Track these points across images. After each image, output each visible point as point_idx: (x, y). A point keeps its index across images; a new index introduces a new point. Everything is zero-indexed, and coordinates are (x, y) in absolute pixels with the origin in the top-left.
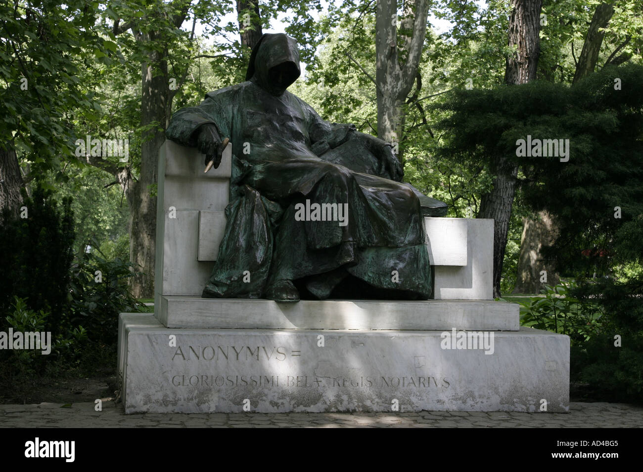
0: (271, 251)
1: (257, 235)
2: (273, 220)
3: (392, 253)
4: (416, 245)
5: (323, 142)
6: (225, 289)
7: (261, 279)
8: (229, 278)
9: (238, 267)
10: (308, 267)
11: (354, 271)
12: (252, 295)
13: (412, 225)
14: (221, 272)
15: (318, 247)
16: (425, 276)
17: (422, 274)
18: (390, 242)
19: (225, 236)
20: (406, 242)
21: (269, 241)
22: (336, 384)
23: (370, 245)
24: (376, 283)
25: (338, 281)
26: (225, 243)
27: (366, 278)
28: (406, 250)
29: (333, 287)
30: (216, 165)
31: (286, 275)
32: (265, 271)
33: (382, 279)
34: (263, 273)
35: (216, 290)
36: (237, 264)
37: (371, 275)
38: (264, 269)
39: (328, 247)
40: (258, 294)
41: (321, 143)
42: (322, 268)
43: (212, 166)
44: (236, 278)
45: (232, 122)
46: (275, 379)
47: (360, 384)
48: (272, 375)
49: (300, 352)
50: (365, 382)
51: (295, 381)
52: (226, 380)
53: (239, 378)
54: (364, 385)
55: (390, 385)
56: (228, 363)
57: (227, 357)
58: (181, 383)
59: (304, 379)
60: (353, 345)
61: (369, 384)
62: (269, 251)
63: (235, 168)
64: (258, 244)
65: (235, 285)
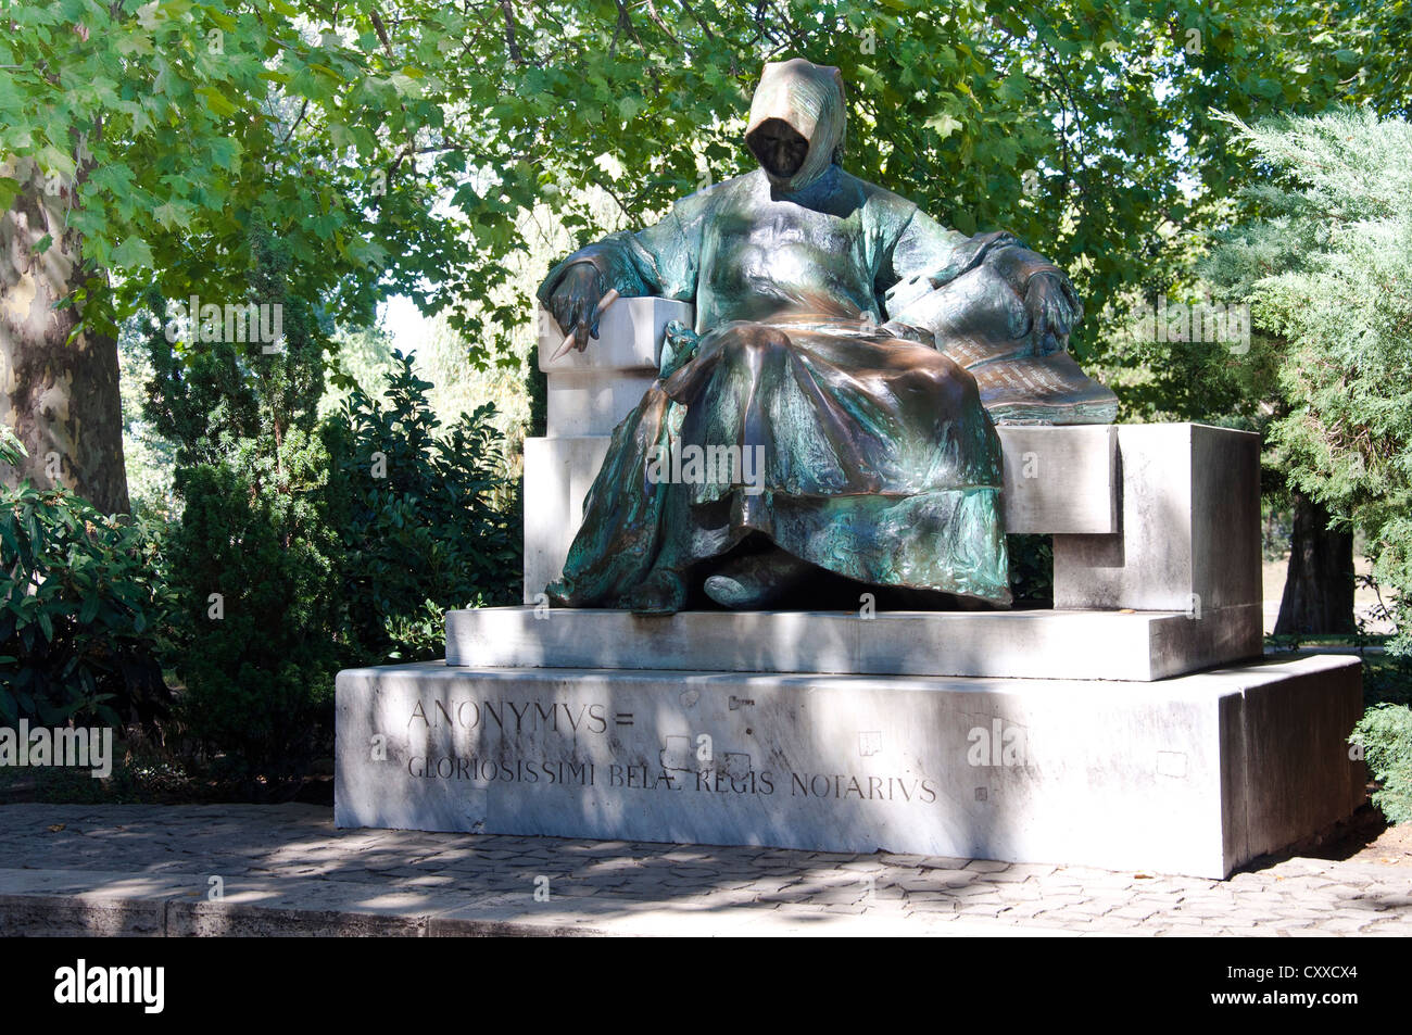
0: (654, 512)
1: (629, 481)
3: (895, 509)
4: (951, 489)
5: (919, 277)
11: (797, 548)
13: (944, 444)
15: (699, 500)
17: (972, 553)
18: (888, 485)
20: (928, 483)
21: (652, 493)
22: (702, 785)
23: (829, 492)
24: (856, 574)
27: (828, 564)
28: (926, 502)
30: (580, 344)
31: (667, 559)
32: (641, 554)
33: (872, 565)
34: (636, 555)
37: (840, 557)
38: (637, 549)
41: (914, 280)
44: (588, 568)
45: (699, 255)
46: (588, 770)
47: (749, 786)
48: (581, 759)
49: (631, 715)
50: (759, 783)
51: (625, 776)
52: (500, 768)
53: (523, 766)
54: (757, 788)
55: (809, 791)
56: (503, 736)
57: (501, 725)
58: (424, 772)
59: (640, 772)
60: (734, 705)
61: (765, 787)
62: (648, 511)
63: (667, 347)
64: (631, 498)
65: (586, 580)
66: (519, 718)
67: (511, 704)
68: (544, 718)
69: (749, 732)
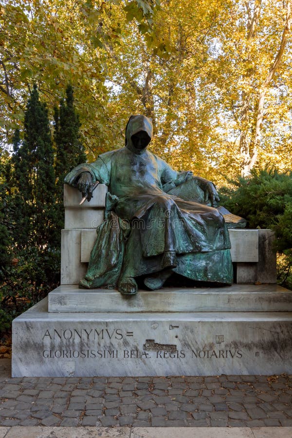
0: (122, 257)
1: (112, 246)
2: (125, 235)
3: (204, 256)
4: (222, 250)
5: (171, 182)
6: (91, 283)
7: (115, 276)
8: (94, 276)
9: (100, 268)
10: (143, 269)
11: (176, 270)
12: (110, 287)
13: (218, 236)
14: (90, 272)
16: (228, 271)
17: (226, 270)
18: (203, 249)
19: (94, 246)
20: (214, 248)
21: (121, 251)
22: (159, 356)
23: (188, 251)
24: (193, 278)
25: (167, 276)
26: (94, 251)
27: (185, 275)
28: (214, 254)
29: (164, 281)
30: (89, 199)
31: (130, 274)
32: (117, 271)
33: (197, 274)
34: (116, 272)
35: (86, 284)
36: (99, 266)
37: (189, 272)
38: (116, 270)
39: (156, 254)
40: (113, 286)
41: (170, 183)
42: (153, 269)
43: (85, 200)
44: (98, 276)
45: (111, 172)
46: (115, 352)
47: (176, 356)
48: (113, 349)
49: (132, 333)
50: (180, 354)
51: (129, 354)
52: (80, 353)
53: (90, 352)
54: (179, 356)
55: (198, 356)
56: (81, 341)
57: (81, 337)
58: (49, 356)
59: (136, 352)
60: (171, 328)
61: (182, 356)
62: (120, 256)
63: (108, 201)
64: (113, 252)
65: (97, 280)
66: (88, 335)
67: (85, 330)
68: (98, 335)
69: (177, 337)
